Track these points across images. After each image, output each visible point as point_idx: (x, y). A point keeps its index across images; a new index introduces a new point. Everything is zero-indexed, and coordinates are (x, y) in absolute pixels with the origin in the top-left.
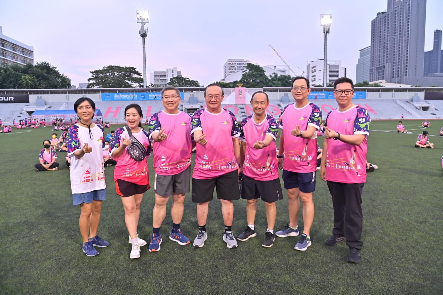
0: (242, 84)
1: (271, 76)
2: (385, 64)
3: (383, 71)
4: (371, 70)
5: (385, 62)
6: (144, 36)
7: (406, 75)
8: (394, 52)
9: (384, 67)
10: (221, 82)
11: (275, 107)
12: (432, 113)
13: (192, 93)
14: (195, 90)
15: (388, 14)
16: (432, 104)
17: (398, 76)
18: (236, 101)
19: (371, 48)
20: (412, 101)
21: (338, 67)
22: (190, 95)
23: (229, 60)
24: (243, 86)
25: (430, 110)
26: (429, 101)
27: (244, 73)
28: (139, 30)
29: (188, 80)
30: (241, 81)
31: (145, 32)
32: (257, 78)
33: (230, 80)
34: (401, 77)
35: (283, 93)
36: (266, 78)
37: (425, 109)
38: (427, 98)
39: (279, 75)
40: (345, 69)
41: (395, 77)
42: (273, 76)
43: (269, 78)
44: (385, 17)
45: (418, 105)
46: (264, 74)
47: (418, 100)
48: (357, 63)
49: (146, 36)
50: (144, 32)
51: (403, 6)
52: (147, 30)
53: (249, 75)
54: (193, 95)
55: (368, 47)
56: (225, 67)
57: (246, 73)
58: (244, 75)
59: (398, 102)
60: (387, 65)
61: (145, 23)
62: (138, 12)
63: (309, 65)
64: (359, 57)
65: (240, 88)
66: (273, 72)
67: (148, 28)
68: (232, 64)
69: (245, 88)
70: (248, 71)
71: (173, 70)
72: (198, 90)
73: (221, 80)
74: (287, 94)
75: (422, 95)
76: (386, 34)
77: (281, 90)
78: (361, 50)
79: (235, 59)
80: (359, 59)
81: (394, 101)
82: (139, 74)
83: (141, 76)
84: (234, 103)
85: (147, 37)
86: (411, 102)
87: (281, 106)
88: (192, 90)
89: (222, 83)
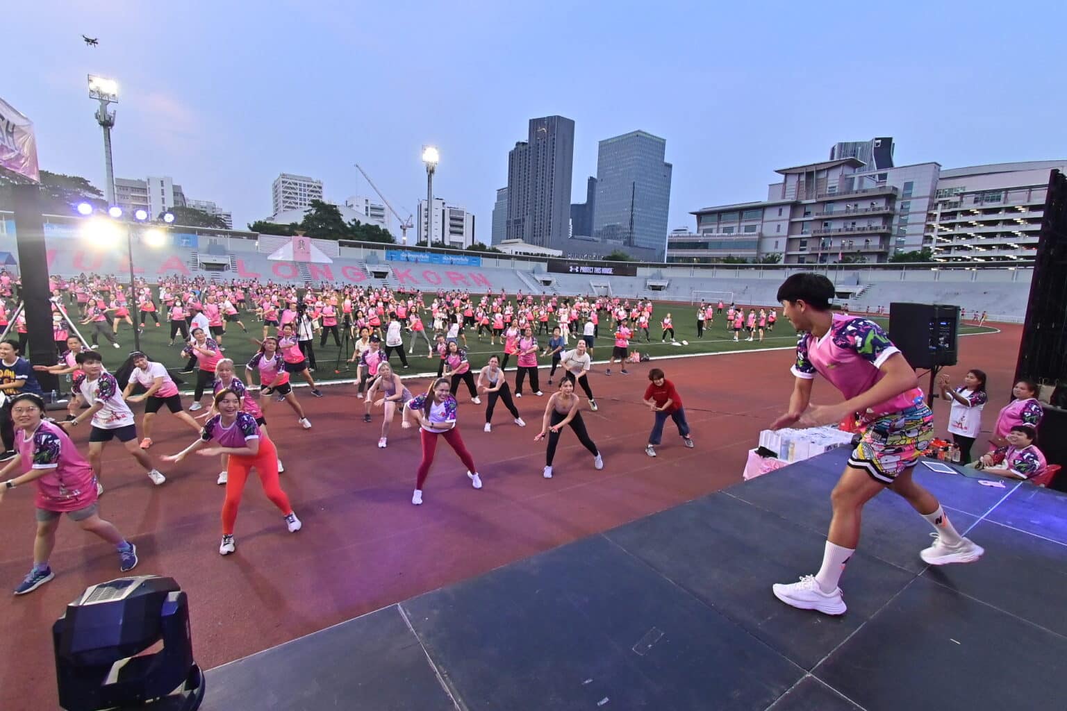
0: (304, 232)
1: (349, 223)
2: (525, 217)
3: (523, 227)
4: (508, 222)
5: (525, 214)
6: (107, 124)
7: (549, 234)
8: (536, 202)
9: (524, 220)
10: (268, 222)
11: (358, 270)
12: (553, 289)
13: (213, 238)
14: (220, 233)
15: (530, 148)
16: (554, 277)
17: (540, 235)
18: (294, 256)
19: (508, 191)
20: (534, 272)
21: (462, 213)
22: (211, 240)
23: (283, 176)
24: (305, 235)
25: (551, 285)
26: (552, 274)
27: (308, 213)
28: (96, 112)
29: (204, 213)
30: (302, 226)
31: (110, 119)
32: (328, 224)
33: (284, 220)
34: (543, 237)
35: (369, 251)
36: (343, 225)
37: (547, 283)
38: (550, 270)
39: (363, 223)
40: (474, 217)
41: (537, 236)
42: (353, 223)
43: (348, 226)
44: (526, 150)
45: (539, 278)
46: (341, 219)
47: (541, 273)
48: (493, 208)
49: (112, 125)
50: (107, 119)
51: (547, 140)
52: (114, 114)
53: (316, 218)
54: (215, 240)
55: (503, 189)
56: (276, 186)
57: (311, 214)
58: (306, 217)
59: (519, 274)
60: (527, 218)
61: (109, 102)
62: (91, 78)
63: (421, 205)
64: (496, 201)
65: (300, 237)
66: (353, 218)
67: (115, 111)
68: (290, 183)
69: (308, 238)
70: (313, 212)
71: (162, 182)
72: (225, 233)
73: (268, 219)
74: (375, 253)
75: (544, 266)
76: (526, 174)
77: (366, 246)
78: (499, 190)
79: (294, 176)
80: (496, 204)
81: (514, 272)
82: (98, 192)
83: (102, 195)
84: (291, 259)
85: (114, 127)
86: (532, 275)
87: (365, 269)
88: (213, 234)
89: (270, 224)
